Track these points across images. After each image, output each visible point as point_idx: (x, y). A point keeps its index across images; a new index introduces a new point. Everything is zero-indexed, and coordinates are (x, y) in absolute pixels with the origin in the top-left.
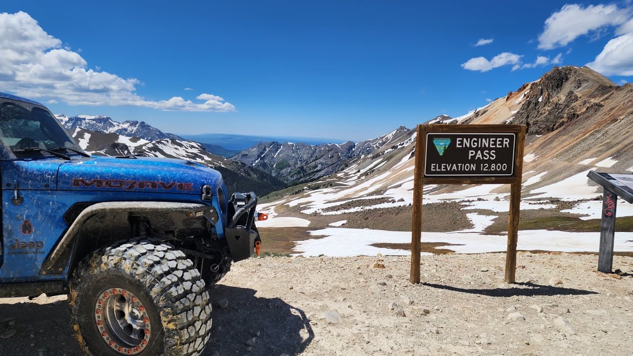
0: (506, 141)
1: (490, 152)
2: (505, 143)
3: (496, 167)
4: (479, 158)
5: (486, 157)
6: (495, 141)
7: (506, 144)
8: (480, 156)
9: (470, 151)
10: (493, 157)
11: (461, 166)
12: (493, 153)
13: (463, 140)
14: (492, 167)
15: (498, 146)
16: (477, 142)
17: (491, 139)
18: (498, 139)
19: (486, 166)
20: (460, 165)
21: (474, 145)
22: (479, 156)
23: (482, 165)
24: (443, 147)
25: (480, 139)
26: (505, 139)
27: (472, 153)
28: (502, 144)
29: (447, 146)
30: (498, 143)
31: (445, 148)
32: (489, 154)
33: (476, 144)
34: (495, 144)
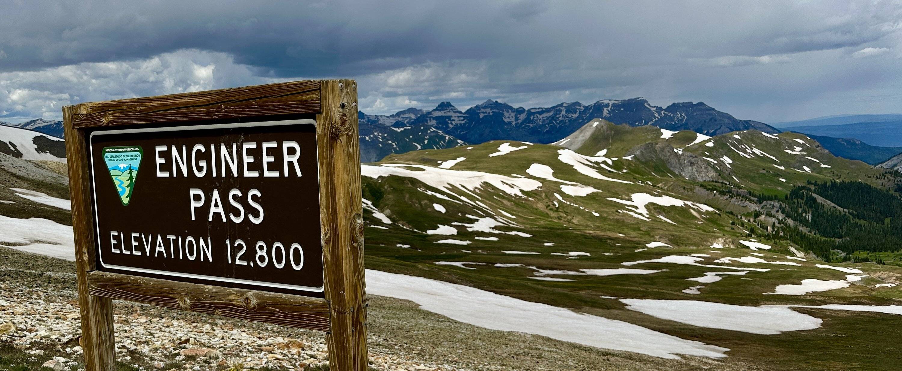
0: (292, 151)
1: (245, 195)
2: (287, 159)
3: (269, 253)
4: (217, 215)
5: (237, 214)
6: (256, 153)
7: (291, 164)
8: (220, 210)
9: (193, 192)
10: (256, 214)
11: (176, 242)
12: (254, 197)
13: (169, 151)
14: (259, 253)
15: (267, 174)
16: (206, 156)
17: (246, 146)
18: (266, 145)
19: (240, 247)
20: (171, 237)
21: (200, 169)
22: (217, 211)
23: (228, 242)
24: (126, 174)
25: (213, 148)
26: (286, 145)
27: (197, 198)
28: (276, 165)
29: (134, 174)
30: (267, 159)
31: (131, 178)
32: (243, 200)
33: (203, 164)
34: (256, 166)
